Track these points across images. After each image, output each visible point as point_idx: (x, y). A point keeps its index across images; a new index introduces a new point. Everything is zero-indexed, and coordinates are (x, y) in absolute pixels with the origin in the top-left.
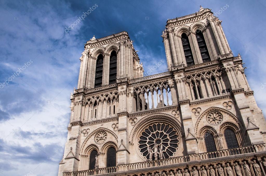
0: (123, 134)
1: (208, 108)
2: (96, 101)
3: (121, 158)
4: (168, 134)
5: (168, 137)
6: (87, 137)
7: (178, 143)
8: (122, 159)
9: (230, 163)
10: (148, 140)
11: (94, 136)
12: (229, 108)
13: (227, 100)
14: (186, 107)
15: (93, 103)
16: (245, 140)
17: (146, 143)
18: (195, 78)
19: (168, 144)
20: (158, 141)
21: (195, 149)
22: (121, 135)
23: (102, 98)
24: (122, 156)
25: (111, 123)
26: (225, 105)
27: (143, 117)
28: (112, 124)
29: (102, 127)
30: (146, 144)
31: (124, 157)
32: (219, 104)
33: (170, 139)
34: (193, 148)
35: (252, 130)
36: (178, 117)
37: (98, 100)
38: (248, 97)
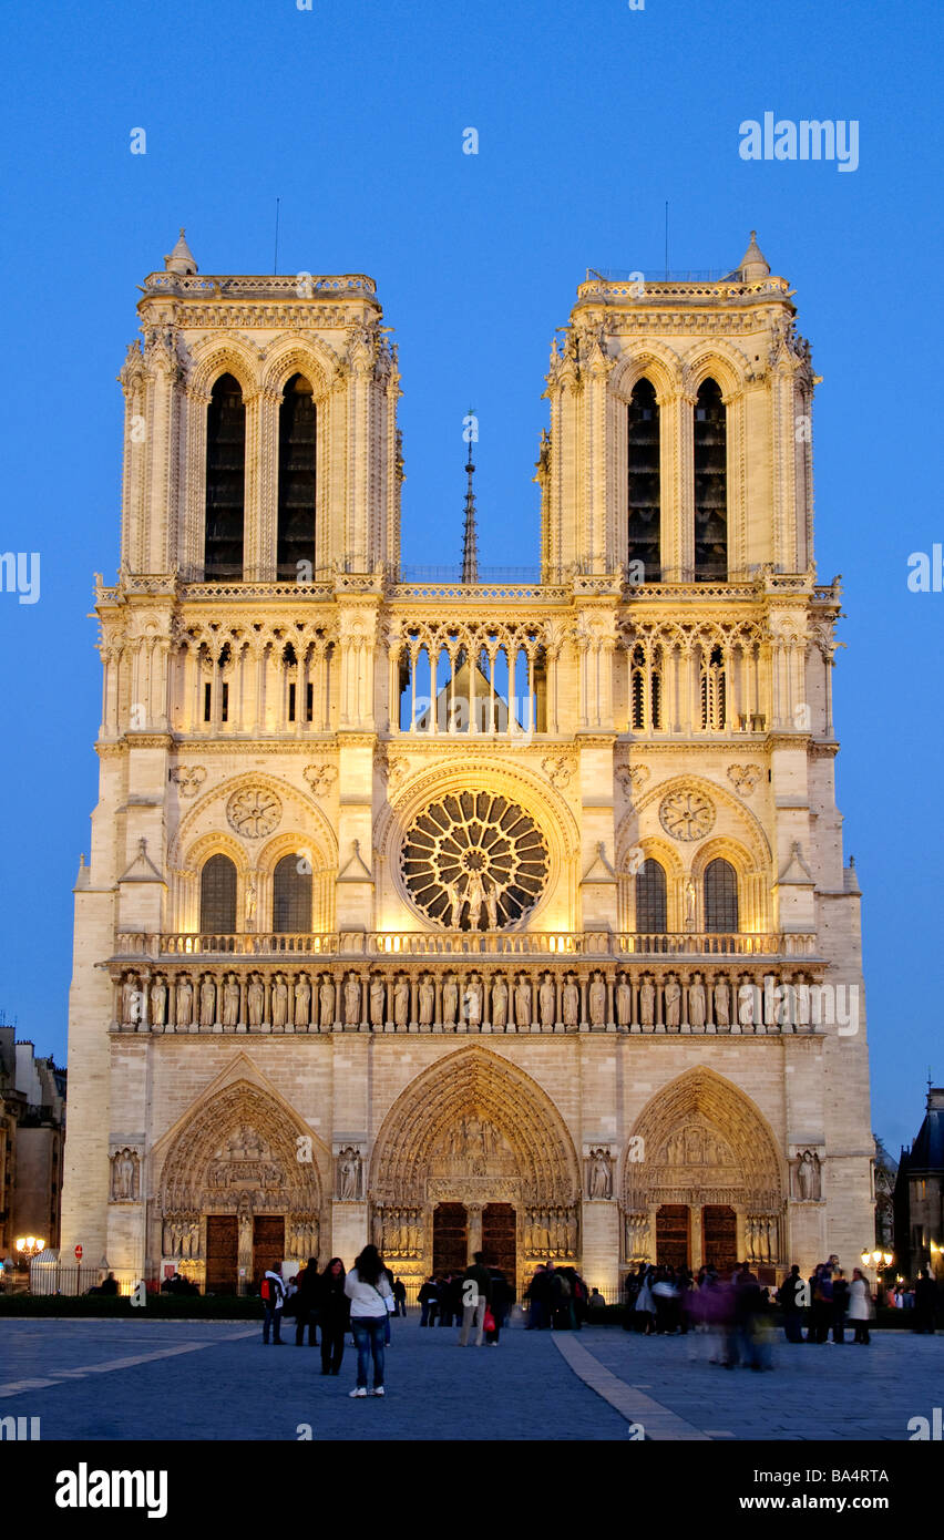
0: (361, 821)
1: (676, 775)
2: (227, 645)
3: (350, 907)
4: (513, 841)
5: (512, 852)
6: (195, 799)
7: (545, 877)
8: (354, 911)
9: (703, 976)
10: (437, 851)
11: (226, 800)
12: (743, 788)
13: (743, 760)
14: (600, 761)
15: (216, 654)
16: (764, 910)
17: (431, 860)
18: (651, 639)
19: (509, 874)
20: (474, 861)
21: (607, 916)
22: (349, 820)
23: (259, 641)
24: (354, 902)
25: (302, 760)
26: (735, 774)
27: (433, 759)
28: (306, 766)
29: (261, 768)
30: (427, 864)
31: (362, 907)
32: (715, 769)
33: (516, 858)
34: (602, 913)
35: (794, 888)
36: (563, 788)
37: (236, 647)
38: (815, 762)
